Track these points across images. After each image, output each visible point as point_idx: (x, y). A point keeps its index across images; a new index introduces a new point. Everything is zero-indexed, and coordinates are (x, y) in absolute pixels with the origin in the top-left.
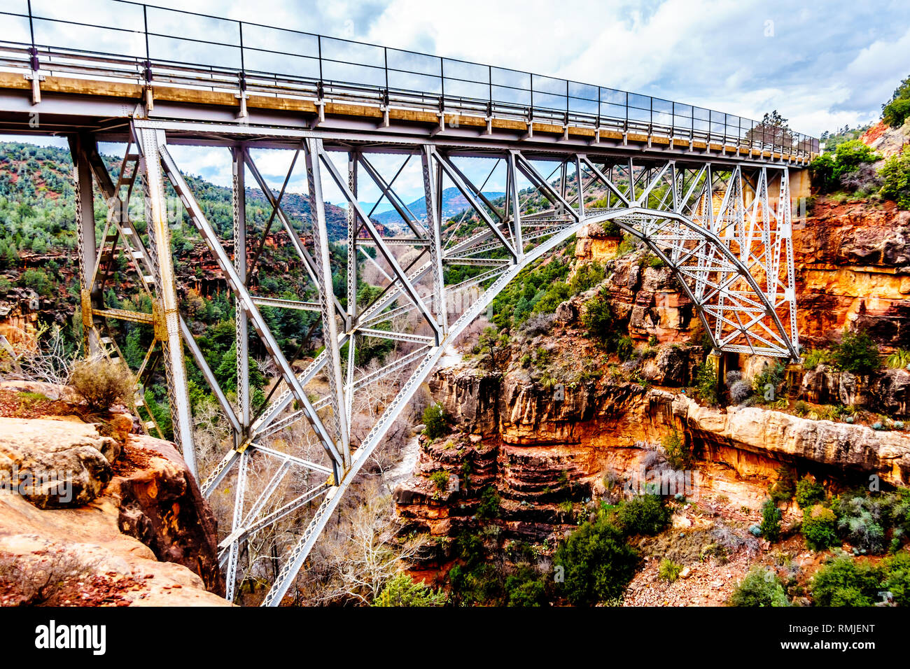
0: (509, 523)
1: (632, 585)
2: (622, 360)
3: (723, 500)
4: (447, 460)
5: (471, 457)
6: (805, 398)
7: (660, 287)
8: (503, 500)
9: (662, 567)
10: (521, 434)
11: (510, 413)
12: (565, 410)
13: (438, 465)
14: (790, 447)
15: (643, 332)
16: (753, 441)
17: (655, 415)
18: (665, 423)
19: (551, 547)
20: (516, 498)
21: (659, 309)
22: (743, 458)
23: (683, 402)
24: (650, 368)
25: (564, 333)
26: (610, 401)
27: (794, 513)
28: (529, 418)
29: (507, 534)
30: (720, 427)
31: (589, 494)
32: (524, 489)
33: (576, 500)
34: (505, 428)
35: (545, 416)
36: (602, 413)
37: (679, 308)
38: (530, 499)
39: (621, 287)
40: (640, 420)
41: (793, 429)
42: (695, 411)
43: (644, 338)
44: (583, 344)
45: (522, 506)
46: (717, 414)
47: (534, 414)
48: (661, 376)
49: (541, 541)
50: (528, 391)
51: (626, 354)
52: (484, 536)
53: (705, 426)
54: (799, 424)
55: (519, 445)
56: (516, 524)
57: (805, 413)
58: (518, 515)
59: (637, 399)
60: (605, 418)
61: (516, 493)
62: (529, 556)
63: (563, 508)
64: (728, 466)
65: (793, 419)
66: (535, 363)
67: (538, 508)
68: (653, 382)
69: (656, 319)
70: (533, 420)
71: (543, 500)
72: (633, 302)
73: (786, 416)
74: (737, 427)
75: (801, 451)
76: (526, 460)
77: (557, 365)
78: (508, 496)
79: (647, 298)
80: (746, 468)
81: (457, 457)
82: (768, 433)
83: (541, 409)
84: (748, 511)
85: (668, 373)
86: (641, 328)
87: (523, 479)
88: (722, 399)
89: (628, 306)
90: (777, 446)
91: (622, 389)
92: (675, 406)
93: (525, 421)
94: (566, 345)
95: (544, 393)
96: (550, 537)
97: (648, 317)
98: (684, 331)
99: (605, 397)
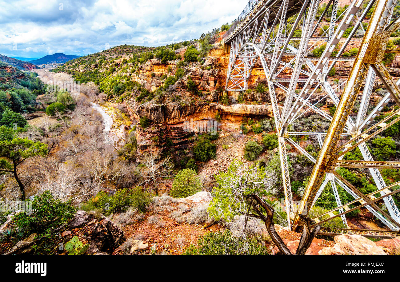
0: (176, 147)
1: (218, 153)
2: (200, 97)
3: (229, 128)
4: (155, 133)
5: (161, 130)
6: (249, 100)
7: (210, 75)
8: (173, 141)
9: (223, 147)
10: (175, 121)
11: (171, 116)
12: (188, 112)
13: (152, 135)
14: (248, 112)
15: (205, 88)
16: (239, 112)
17: (211, 110)
18: (213, 112)
19: (189, 150)
20: (177, 139)
21: (209, 81)
22: (232, 117)
23: (219, 105)
24: (209, 97)
25: (181, 91)
26: (199, 108)
27: (248, 127)
28: (178, 116)
29: (177, 149)
30: (230, 110)
31: (194, 134)
32: (179, 136)
33: (192, 136)
34: (169, 120)
35: (183, 115)
36: (197, 112)
37: (214, 81)
38: (181, 139)
39: (195, 76)
40: (206, 112)
41: (249, 108)
42: (222, 107)
43: (205, 90)
44: (188, 93)
45: (179, 141)
46: (229, 107)
47: (179, 115)
48: (213, 99)
49: (186, 149)
50: (178, 108)
51: (201, 95)
52: (170, 152)
53: (227, 111)
54: (250, 107)
55: (174, 124)
56: (178, 146)
57: (250, 104)
58: (179, 144)
59: (207, 106)
60: (198, 113)
61: (176, 138)
62: (185, 154)
63: (189, 139)
64: (228, 120)
65: (248, 106)
66: (177, 100)
67: (183, 140)
68: (210, 101)
69: (209, 84)
70: (179, 117)
71: (184, 138)
72: (201, 80)
73: (246, 105)
74: (235, 109)
75: (251, 113)
76: (178, 128)
77: (183, 100)
78: (174, 139)
79: (206, 78)
80: (233, 119)
81: (158, 131)
82: (243, 110)
83: (181, 113)
84: (237, 129)
85: (215, 98)
86: (205, 87)
87: (177, 134)
88: (230, 103)
89: (200, 81)
90: (245, 113)
91: (203, 104)
92: (217, 107)
94: (183, 94)
95: (182, 108)
96: (188, 147)
97: (207, 84)
99: (198, 107)
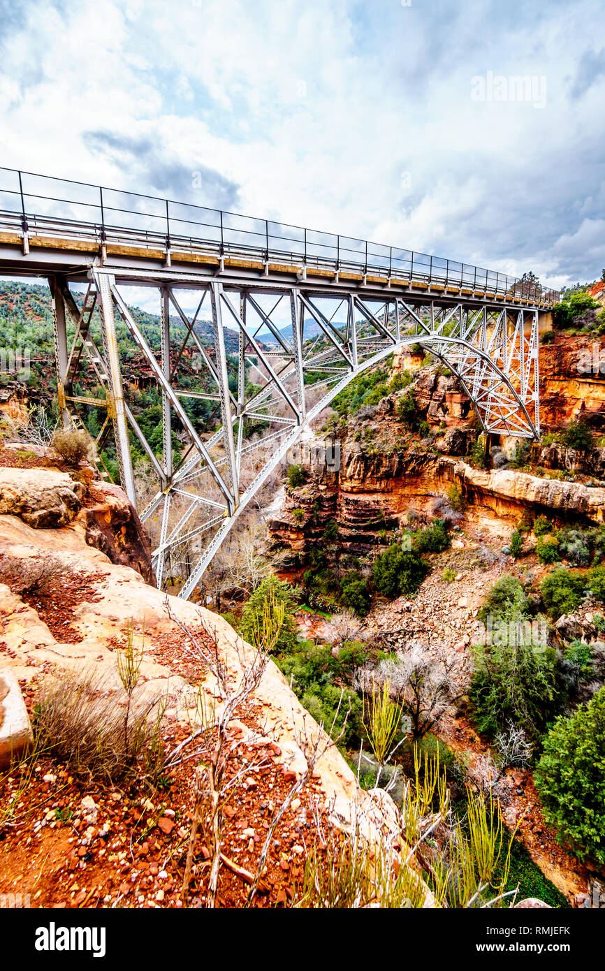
0: (344, 544)
1: (424, 585)
2: (422, 437)
3: (485, 530)
4: (303, 501)
5: (319, 500)
6: (542, 465)
7: (449, 389)
8: (340, 528)
9: (444, 573)
10: (353, 485)
11: (346, 471)
12: (383, 470)
13: (297, 505)
14: (531, 497)
15: (437, 419)
16: (507, 493)
17: (442, 474)
18: (449, 480)
19: (370, 559)
20: (348, 527)
21: (447, 404)
22: (500, 504)
23: (462, 466)
24: (441, 443)
25: (384, 419)
26: (413, 464)
27: (532, 540)
28: (359, 475)
29: (342, 550)
30: (485, 483)
31: (397, 525)
32: (354, 521)
33: (389, 529)
34: (342, 481)
35: (370, 474)
36: (407, 472)
37: (461, 404)
38: (358, 528)
39: (423, 388)
40: (432, 477)
41: (534, 485)
42: (469, 472)
43: (437, 423)
44: (396, 426)
45: (353, 532)
46: (484, 474)
47: (362, 472)
48: (447, 448)
49: (364, 555)
50: (359, 456)
51: (425, 433)
52: (327, 551)
53: (476, 482)
54: (537, 482)
55: (352, 492)
56: (349, 544)
57: (542, 474)
58: (350, 538)
59: (431, 463)
60: (409, 476)
61: (349, 523)
62: (357, 565)
63: (380, 534)
64: (490, 509)
65: (534, 478)
66: (364, 438)
67: (363, 534)
68: (442, 453)
69: (445, 410)
70: (361, 476)
71: (366, 529)
72: (431, 399)
73: (529, 476)
74: (497, 483)
75: (538, 499)
76: (356, 502)
77: (378, 440)
78: (343, 526)
79: (440, 396)
80: (501, 510)
81: (310, 499)
82: (517, 487)
83: (367, 469)
84: (502, 538)
85: (453, 447)
86: (435, 416)
87: (354, 515)
88: (487, 464)
89: (427, 402)
90: (522, 496)
91: (421, 457)
92: (456, 468)
93: (356, 477)
94: (384, 427)
95: (369, 458)
96: (371, 553)
97: (440, 409)
98: (464, 419)
99: (410, 461)
